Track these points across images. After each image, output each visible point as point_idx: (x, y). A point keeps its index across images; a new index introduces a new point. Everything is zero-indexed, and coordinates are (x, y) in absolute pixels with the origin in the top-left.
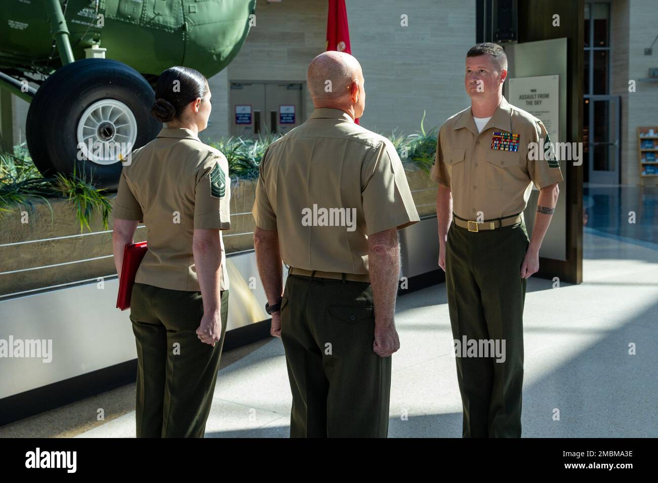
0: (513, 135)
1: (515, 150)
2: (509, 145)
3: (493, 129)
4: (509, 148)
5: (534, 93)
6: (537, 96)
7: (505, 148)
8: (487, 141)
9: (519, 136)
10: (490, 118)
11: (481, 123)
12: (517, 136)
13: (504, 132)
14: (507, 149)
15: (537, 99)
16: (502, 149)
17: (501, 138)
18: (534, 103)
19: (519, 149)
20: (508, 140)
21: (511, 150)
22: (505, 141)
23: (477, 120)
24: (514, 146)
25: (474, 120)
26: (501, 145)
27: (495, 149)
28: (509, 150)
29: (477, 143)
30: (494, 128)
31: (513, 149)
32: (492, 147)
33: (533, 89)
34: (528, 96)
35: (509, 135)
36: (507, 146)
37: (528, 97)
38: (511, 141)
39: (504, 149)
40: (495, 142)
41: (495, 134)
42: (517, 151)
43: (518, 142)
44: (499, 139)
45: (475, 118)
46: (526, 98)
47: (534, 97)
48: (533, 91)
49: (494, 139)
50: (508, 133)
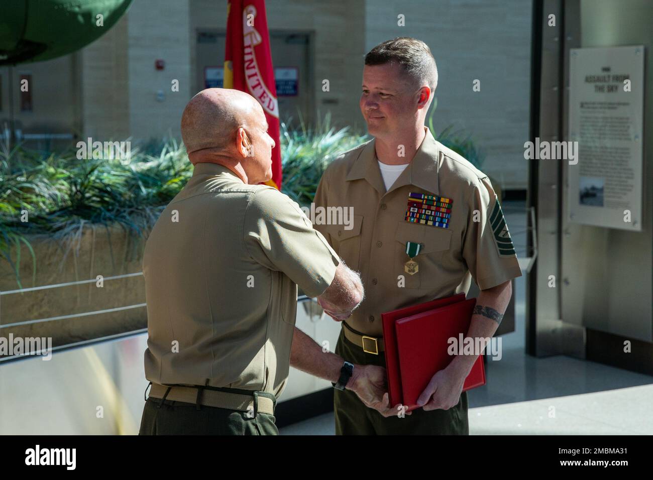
0: (442, 200)
1: (444, 226)
2: (435, 217)
3: (410, 187)
4: (435, 222)
5: (606, 74)
6: (611, 78)
7: (427, 220)
8: (398, 207)
9: (451, 202)
10: (406, 166)
11: (391, 174)
12: (447, 201)
13: (427, 194)
14: (430, 223)
15: (612, 83)
16: (423, 222)
17: (422, 204)
18: (606, 89)
19: (450, 224)
20: (433, 208)
21: (437, 224)
22: (429, 209)
23: (383, 167)
24: (442, 218)
25: (378, 166)
26: (420, 214)
27: (410, 222)
28: (434, 224)
29: (383, 206)
30: (412, 185)
31: (441, 223)
32: (406, 219)
33: (606, 66)
34: (598, 77)
35: (434, 198)
36: (431, 218)
37: (599, 79)
38: (438, 209)
39: (426, 223)
40: (411, 210)
41: (412, 196)
42: (446, 227)
43: (449, 211)
44: (419, 206)
45: (381, 164)
46: (595, 81)
47: (607, 79)
48: (607, 69)
49: (411, 204)
50: (434, 195)
